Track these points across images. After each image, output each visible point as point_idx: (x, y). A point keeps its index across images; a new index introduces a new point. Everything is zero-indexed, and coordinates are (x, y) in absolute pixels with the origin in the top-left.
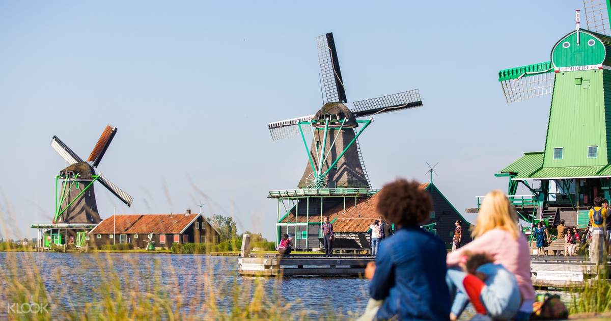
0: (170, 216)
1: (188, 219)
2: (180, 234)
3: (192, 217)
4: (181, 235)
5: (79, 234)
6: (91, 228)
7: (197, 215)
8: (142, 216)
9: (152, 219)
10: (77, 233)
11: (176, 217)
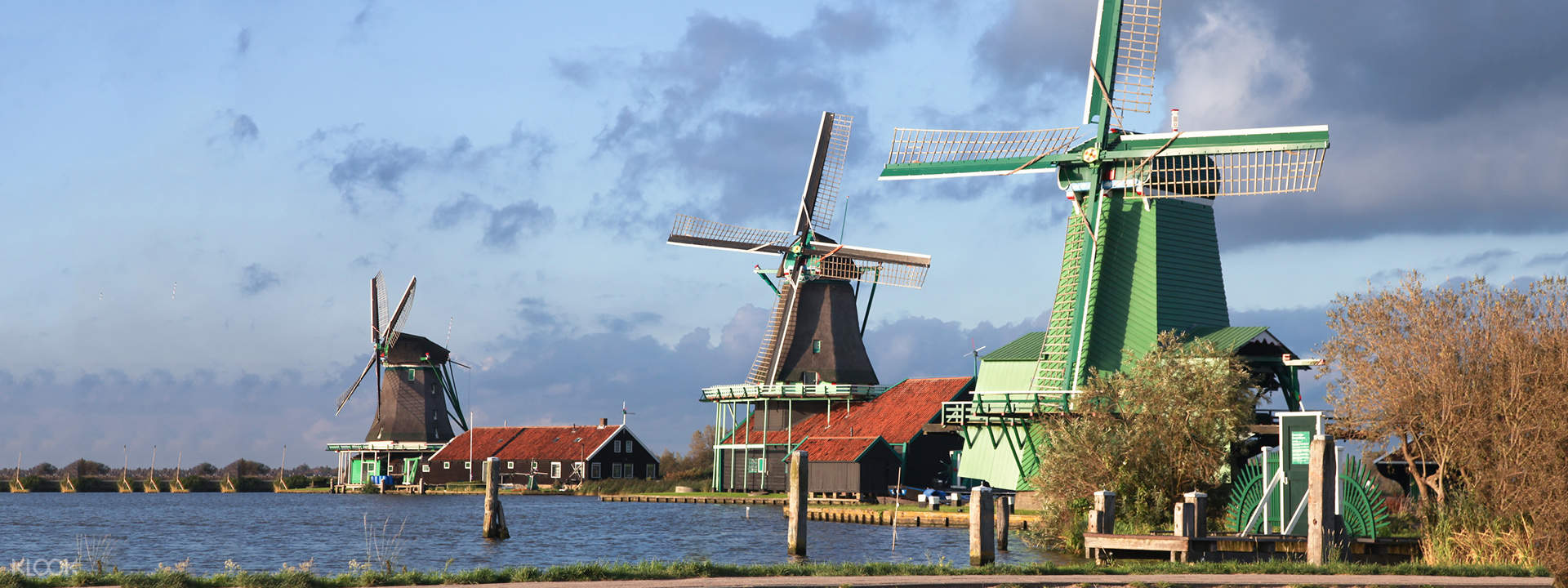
0: (571, 429)
1: (602, 434)
2: (586, 462)
3: (611, 430)
4: (588, 464)
5: (407, 461)
6: (433, 451)
7: (617, 428)
8: (524, 429)
9: (540, 436)
10: (405, 459)
11: (580, 431)
